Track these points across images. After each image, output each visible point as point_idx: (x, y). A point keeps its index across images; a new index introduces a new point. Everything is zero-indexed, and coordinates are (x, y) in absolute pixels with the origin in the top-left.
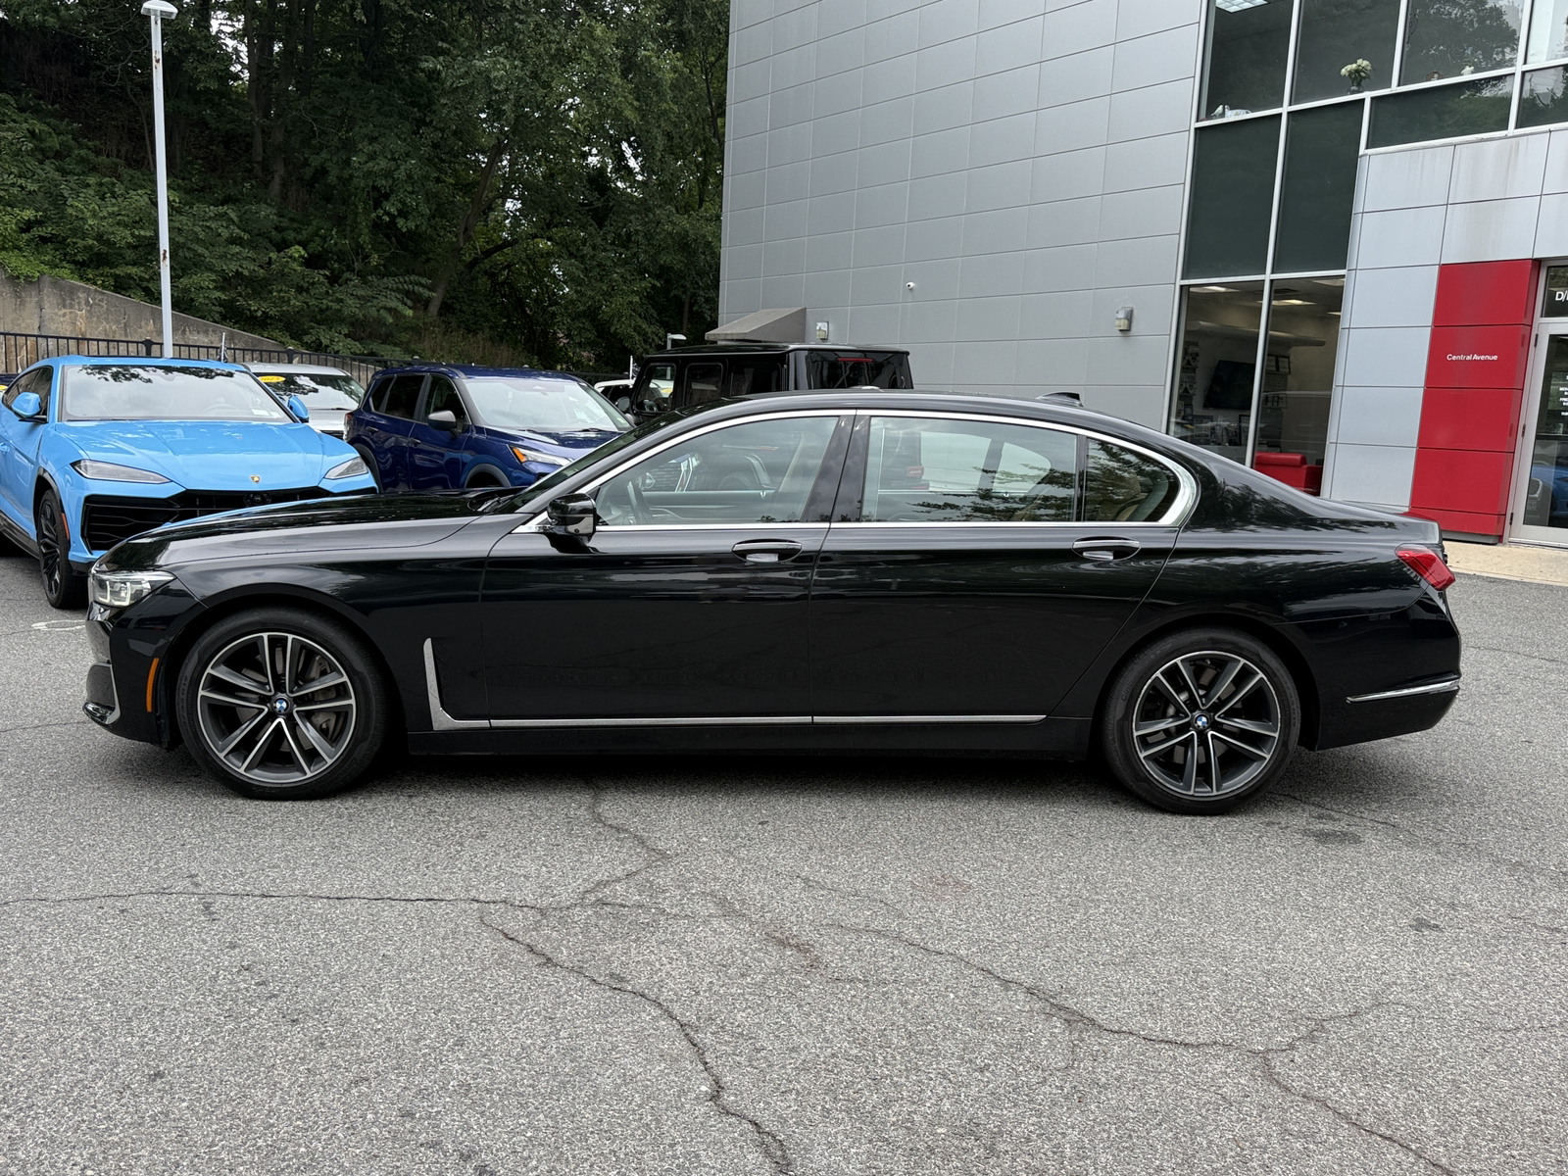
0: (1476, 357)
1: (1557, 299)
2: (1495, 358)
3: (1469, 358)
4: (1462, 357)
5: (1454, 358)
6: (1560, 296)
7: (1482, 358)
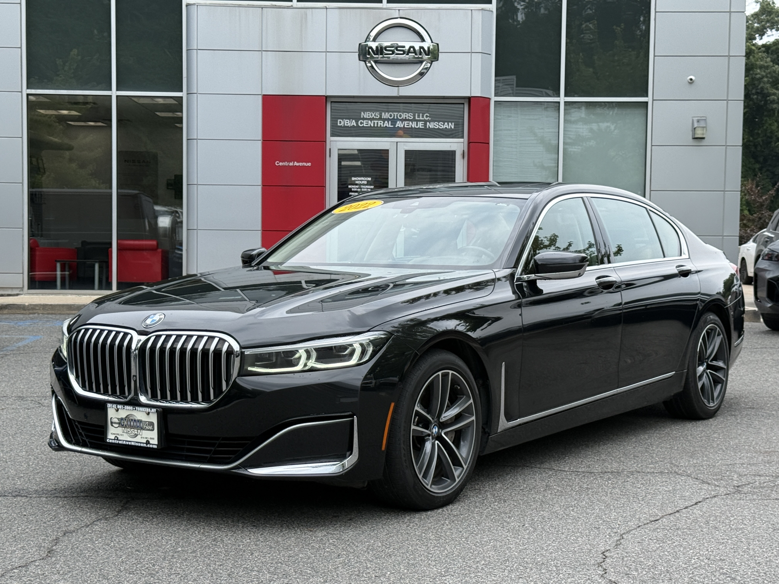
0: (296, 164)
1: (339, 124)
2: (309, 164)
3: (291, 164)
4: (286, 164)
5: (281, 164)
6: (340, 122)
7: (301, 164)
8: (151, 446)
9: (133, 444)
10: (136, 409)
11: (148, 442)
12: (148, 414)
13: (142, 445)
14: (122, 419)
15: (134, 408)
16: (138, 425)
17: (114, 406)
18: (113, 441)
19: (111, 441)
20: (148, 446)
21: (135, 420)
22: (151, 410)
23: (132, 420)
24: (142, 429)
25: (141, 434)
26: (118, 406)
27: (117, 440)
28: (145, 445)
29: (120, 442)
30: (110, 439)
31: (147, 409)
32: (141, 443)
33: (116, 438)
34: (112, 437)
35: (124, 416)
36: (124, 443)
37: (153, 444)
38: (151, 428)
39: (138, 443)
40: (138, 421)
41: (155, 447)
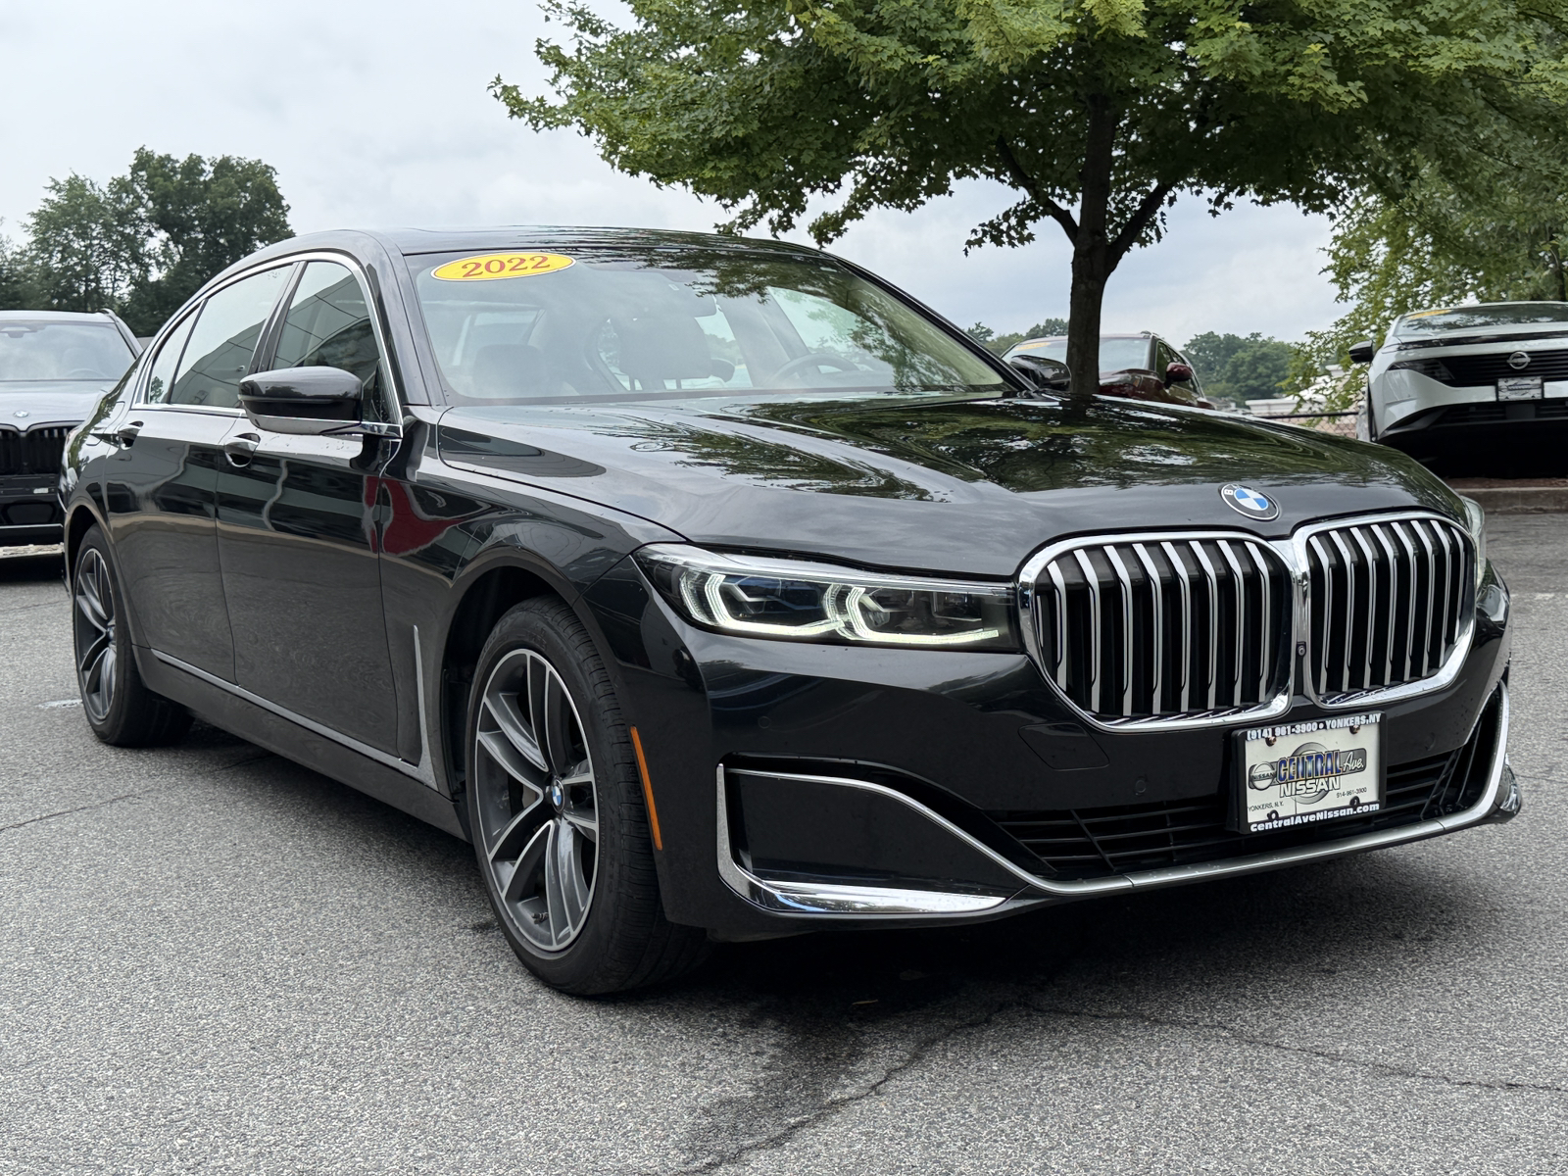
8: (1366, 809)
9: (1320, 816)
10: (1325, 727)
11: (1355, 803)
12: (1353, 730)
13: (1343, 813)
14: (1283, 762)
15: (1321, 726)
16: (1328, 766)
17: (1265, 735)
18: (1269, 826)
19: (1261, 827)
20: (1359, 810)
21: (1319, 756)
22: (1367, 718)
23: (1310, 758)
24: (1339, 772)
25: (1336, 787)
26: (1278, 730)
27: (1277, 818)
28: (1350, 811)
29: (1287, 823)
30: (1258, 823)
31: (1357, 718)
32: (1339, 809)
33: (1274, 816)
34: (1262, 815)
35: (1288, 754)
36: (1299, 820)
37: (1368, 804)
38: (1358, 764)
39: (1333, 810)
40: (1329, 755)
41: (1376, 807)
